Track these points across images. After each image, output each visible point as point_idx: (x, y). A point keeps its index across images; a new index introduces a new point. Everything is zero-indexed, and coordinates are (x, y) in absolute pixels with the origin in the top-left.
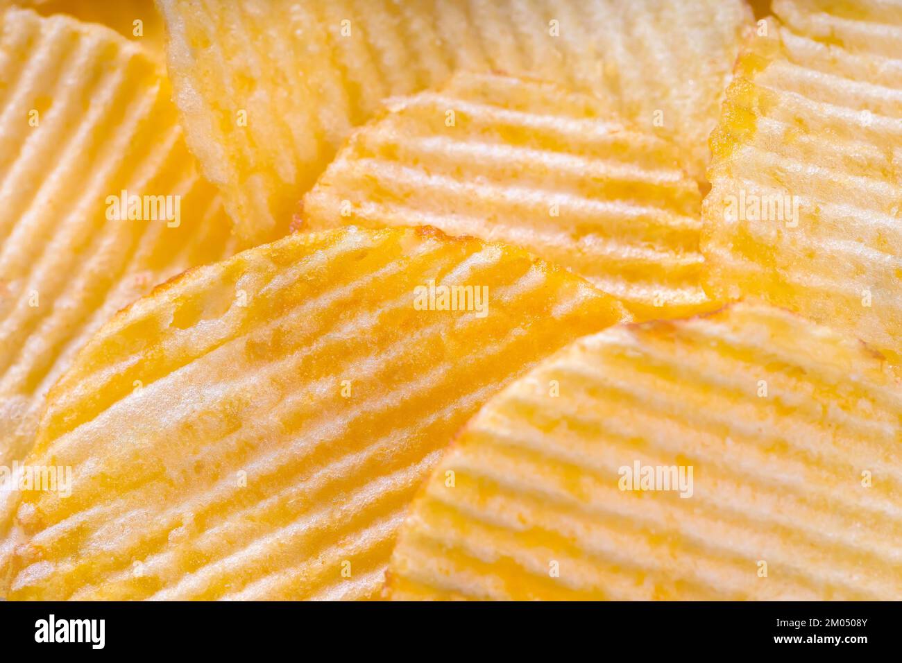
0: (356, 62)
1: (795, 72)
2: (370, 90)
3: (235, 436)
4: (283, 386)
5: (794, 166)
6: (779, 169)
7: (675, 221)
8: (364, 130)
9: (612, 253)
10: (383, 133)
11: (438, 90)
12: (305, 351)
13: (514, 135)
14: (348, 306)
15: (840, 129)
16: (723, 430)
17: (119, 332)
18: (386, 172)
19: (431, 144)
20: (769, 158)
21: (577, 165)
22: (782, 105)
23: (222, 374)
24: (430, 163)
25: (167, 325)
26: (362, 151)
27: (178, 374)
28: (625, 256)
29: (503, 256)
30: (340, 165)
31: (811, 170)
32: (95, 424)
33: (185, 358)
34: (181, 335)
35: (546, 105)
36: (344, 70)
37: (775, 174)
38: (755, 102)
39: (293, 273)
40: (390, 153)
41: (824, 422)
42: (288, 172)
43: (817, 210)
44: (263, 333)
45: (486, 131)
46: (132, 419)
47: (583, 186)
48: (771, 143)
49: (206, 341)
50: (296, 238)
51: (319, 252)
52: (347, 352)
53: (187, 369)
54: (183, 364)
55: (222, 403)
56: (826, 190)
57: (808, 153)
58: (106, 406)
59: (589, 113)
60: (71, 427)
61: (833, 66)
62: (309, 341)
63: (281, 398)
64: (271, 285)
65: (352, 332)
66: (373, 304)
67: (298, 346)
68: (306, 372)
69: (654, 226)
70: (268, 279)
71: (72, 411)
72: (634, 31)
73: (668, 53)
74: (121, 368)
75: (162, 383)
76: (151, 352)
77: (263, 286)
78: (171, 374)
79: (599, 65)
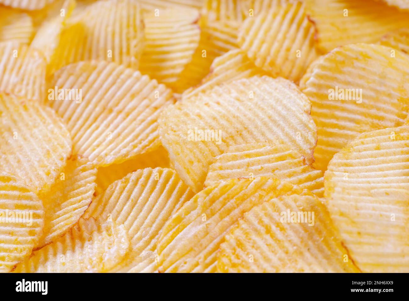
4: (217, 222)
8: (212, 165)
10: (218, 164)
11: (226, 153)
12: (219, 212)
13: (248, 156)
14: (228, 199)
18: (221, 172)
19: (230, 163)
24: (232, 167)
25: (183, 216)
26: (214, 170)
27: (189, 226)
30: (210, 174)
32: (172, 244)
33: (189, 222)
34: (187, 217)
39: (211, 195)
40: (221, 168)
44: (209, 211)
45: (242, 157)
46: (181, 239)
51: (216, 188)
53: (191, 224)
55: (203, 228)
60: (165, 247)
62: (220, 210)
63: (217, 224)
65: (229, 204)
66: (233, 198)
67: (217, 212)
70: (205, 198)
71: (165, 243)
72: (285, 132)
73: (293, 133)
74: (174, 230)
75: (186, 229)
76: (181, 224)
77: (204, 200)
78: (188, 226)
79: (278, 141)
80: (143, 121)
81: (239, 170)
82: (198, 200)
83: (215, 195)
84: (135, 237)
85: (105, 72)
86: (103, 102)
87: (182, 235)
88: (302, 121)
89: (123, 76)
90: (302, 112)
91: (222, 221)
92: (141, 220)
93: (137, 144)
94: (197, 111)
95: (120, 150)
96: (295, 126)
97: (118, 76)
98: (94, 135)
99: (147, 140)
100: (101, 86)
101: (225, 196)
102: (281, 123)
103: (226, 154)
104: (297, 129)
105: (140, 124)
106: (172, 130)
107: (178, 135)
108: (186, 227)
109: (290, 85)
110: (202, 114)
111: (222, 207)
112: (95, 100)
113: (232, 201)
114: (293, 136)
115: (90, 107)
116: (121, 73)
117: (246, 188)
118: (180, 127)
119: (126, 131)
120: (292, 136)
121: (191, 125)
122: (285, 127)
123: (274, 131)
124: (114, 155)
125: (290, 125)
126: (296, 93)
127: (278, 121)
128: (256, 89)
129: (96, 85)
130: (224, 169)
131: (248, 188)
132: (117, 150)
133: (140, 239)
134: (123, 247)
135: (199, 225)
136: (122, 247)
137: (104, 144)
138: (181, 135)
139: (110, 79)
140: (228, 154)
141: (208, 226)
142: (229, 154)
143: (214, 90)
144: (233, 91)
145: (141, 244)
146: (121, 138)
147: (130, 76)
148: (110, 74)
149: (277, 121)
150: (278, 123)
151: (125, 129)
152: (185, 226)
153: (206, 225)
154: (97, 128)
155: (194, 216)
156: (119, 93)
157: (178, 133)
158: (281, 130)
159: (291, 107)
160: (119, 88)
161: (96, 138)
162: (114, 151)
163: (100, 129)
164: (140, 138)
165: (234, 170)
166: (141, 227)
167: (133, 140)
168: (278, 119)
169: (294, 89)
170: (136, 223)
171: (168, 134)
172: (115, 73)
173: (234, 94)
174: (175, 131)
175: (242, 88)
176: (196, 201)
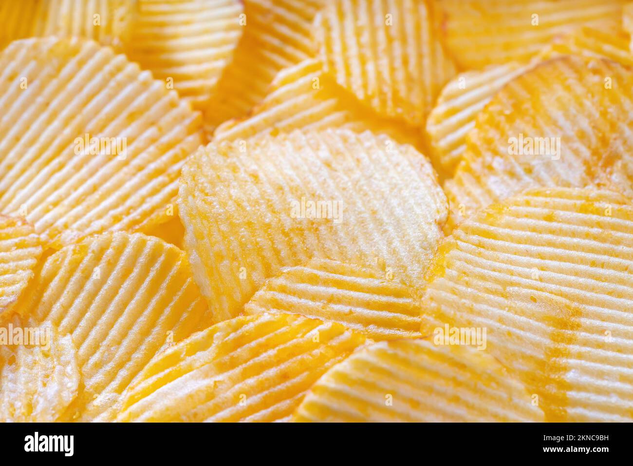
0: (268, 254)
1: (463, 255)
2: (275, 266)
3: (212, 401)
4: (235, 381)
5: (463, 288)
6: (455, 288)
7: (410, 319)
8: (271, 279)
9: (381, 332)
10: (280, 281)
11: (305, 266)
12: (244, 365)
13: (339, 284)
14: (265, 347)
15: (483, 278)
16: (430, 390)
17: (161, 360)
18: (280, 296)
19: (301, 286)
20: (451, 284)
21: (367, 296)
22: (456, 266)
23: (206, 376)
24: (302, 294)
25: (182, 356)
26: (271, 288)
27: (188, 375)
28: (387, 333)
29: (333, 326)
30: (260, 293)
31: (469, 290)
32: (149, 398)
33: (189, 369)
34: (189, 359)
35: (352, 273)
36: (263, 258)
37: (453, 291)
38: (445, 264)
39: (240, 332)
40: (283, 290)
41: (476, 390)
42: (238, 297)
43: (472, 305)
44: (226, 358)
45: (326, 283)
46: (165, 394)
47: (368, 305)
48: (451, 279)
49: (200, 361)
50: (241, 318)
51: (251, 323)
52: (263, 367)
53: (191, 373)
54: (189, 371)
55: (207, 387)
56: (476, 299)
57: (468, 284)
58: (154, 391)
59: (372, 276)
60: (138, 400)
61: (480, 255)
62: (246, 362)
63: (233, 386)
64: (229, 337)
65: (265, 357)
66: (274, 347)
67: (241, 364)
68: (245, 375)
69: (400, 321)
70: (228, 334)
71: (139, 394)
72: (392, 246)
73: (407, 253)
74: (161, 375)
75: (179, 379)
76: (175, 367)
77: (225, 338)
78: (184, 375)
79: (376, 259)
80: (140, 168)
81: (311, 303)
82: (215, 336)
83: (247, 334)
84: (90, 361)
85: (91, 63)
86: (78, 119)
87: (169, 389)
88: (426, 237)
89: (120, 77)
90: (431, 221)
91: (243, 382)
92: (103, 329)
93: (121, 214)
94: (254, 167)
95: (90, 222)
96: (412, 242)
97: (112, 74)
98: (53, 181)
99: (139, 211)
100: (80, 88)
101: (261, 340)
102: (390, 229)
103: (302, 268)
104: (414, 248)
105: (134, 175)
106: (202, 191)
107: (211, 203)
108: (181, 376)
109: (422, 165)
110: (261, 175)
111: (253, 357)
112: (65, 113)
113: (271, 352)
114: (405, 259)
115: (56, 124)
116: (119, 69)
117: (302, 336)
118: (217, 189)
119: (108, 185)
120: (402, 257)
121: (236, 190)
122: (394, 239)
123: (375, 241)
124: (79, 229)
125: (404, 237)
126: (429, 182)
127: (387, 223)
128: (363, 155)
129: (71, 86)
130: (288, 292)
131: (305, 337)
132: (84, 220)
133: (98, 366)
134: (69, 385)
135: (204, 379)
136: (66, 385)
137: (66, 202)
138: (215, 203)
139: (98, 79)
140: (306, 269)
141: (217, 384)
142: (308, 270)
143: (291, 136)
144: (323, 146)
145: (99, 377)
146: (96, 196)
147: (132, 78)
148: (98, 68)
149: (385, 224)
150: (385, 228)
151: (105, 179)
152: (179, 374)
153: (215, 382)
154: (61, 167)
155: (201, 360)
156: (108, 109)
157: (210, 199)
158: (387, 241)
159: (415, 206)
160: (110, 97)
161: (56, 187)
162: (79, 223)
163: (65, 171)
164: (129, 203)
165: (303, 301)
166: (102, 342)
167: (115, 206)
168: (387, 221)
169: (428, 175)
170: (93, 334)
171: (194, 196)
172: (108, 68)
173: (324, 153)
174: (207, 194)
175: (340, 145)
176: (210, 336)
